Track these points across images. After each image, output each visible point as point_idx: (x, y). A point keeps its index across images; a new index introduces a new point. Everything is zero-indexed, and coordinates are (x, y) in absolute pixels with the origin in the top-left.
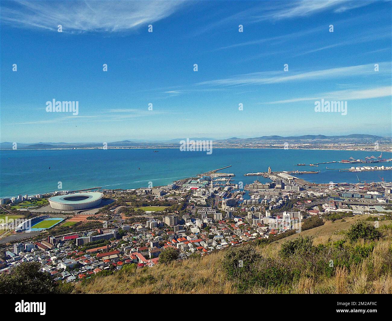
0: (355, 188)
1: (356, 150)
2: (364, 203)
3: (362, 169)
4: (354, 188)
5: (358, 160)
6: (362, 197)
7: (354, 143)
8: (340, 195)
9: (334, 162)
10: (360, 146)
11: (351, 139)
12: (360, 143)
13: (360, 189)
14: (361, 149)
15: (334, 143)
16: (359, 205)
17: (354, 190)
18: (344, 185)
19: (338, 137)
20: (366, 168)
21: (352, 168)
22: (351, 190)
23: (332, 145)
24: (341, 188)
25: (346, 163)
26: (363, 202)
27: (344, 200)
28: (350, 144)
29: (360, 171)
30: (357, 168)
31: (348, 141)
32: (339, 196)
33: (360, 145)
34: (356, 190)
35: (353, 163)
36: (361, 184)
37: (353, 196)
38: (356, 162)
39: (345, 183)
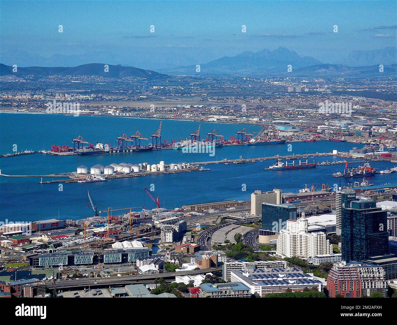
0: (81, 233)
1: (96, 112)
2: (101, 281)
3: (108, 172)
4: (77, 233)
5: (97, 146)
6: (97, 260)
7: (92, 92)
8: (33, 261)
9: (26, 152)
10: (109, 103)
11: (86, 79)
12: (108, 93)
13: (95, 234)
14: (111, 112)
15: (35, 90)
16: (87, 287)
17: (77, 241)
18: (50, 227)
19: (47, 71)
20: (118, 169)
21: (79, 171)
22: (68, 241)
23: (27, 96)
24: (40, 238)
25: (65, 154)
26: (99, 276)
27: (44, 276)
28: (82, 93)
29: (102, 179)
30: (93, 171)
31: (77, 86)
32: (31, 264)
33: (110, 97)
34: (83, 239)
35: (83, 154)
36: (99, 218)
37: (71, 261)
38: (92, 150)
39: (54, 221)
